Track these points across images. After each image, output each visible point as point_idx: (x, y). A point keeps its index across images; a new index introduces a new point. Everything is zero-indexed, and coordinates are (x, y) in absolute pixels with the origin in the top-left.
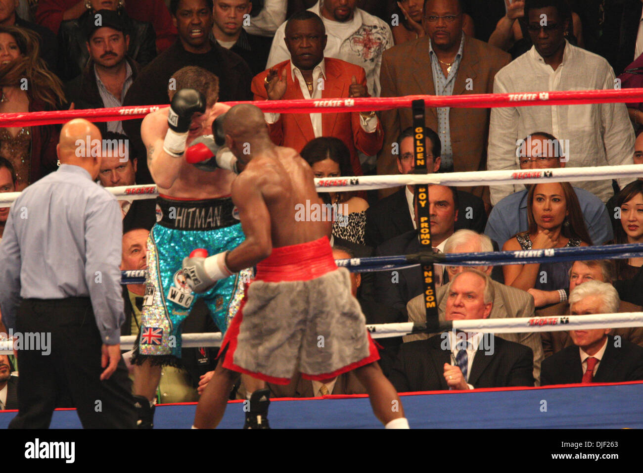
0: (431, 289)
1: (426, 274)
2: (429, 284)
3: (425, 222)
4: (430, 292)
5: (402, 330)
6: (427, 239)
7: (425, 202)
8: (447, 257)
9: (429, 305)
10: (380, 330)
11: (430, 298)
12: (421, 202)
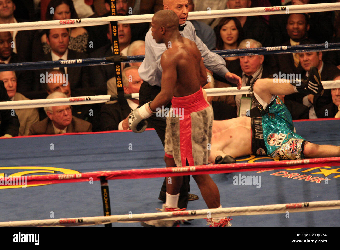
0: (120, 77)
1: (117, 70)
2: (118, 75)
3: (116, 43)
4: (119, 79)
5: (104, 99)
6: (117, 51)
7: (116, 33)
8: (128, 58)
9: (118, 86)
10: (93, 99)
11: (119, 82)
12: (114, 33)
